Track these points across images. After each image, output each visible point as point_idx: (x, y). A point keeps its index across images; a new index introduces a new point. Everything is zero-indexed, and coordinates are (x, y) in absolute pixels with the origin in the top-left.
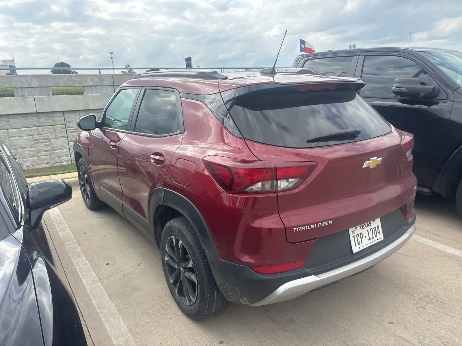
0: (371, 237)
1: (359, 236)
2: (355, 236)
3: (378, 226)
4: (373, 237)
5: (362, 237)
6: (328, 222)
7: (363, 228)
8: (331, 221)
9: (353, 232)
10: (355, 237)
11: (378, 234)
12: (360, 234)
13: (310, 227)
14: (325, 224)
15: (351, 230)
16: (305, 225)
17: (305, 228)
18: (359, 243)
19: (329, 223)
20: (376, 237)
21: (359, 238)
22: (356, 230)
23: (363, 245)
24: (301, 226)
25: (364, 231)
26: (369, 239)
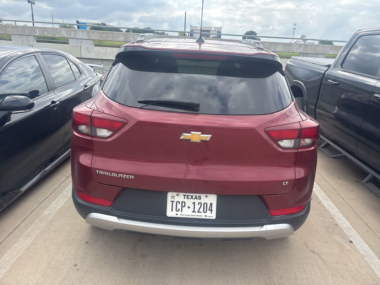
0: (196, 210)
1: (179, 203)
2: (174, 201)
3: (211, 204)
4: (200, 211)
5: (183, 205)
6: (129, 176)
7: (187, 198)
8: (133, 176)
9: (173, 197)
10: (174, 204)
11: (209, 212)
12: (182, 202)
13: (111, 174)
14: (126, 177)
15: (170, 195)
16: (107, 171)
17: (106, 174)
18: (178, 210)
19: (131, 177)
20: (204, 212)
22: (177, 197)
23: (182, 213)
24: (103, 170)
25: (189, 202)
26: (193, 211)
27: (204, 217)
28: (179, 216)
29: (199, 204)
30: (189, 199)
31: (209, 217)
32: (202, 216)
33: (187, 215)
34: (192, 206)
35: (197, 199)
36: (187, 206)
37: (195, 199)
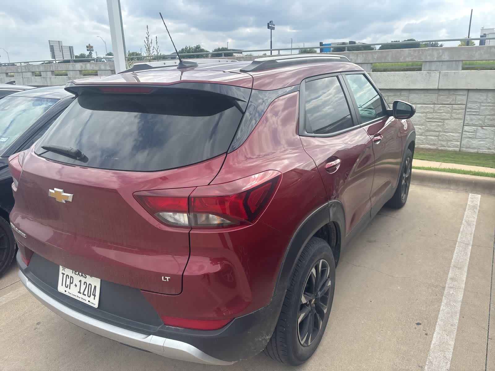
0: (82, 291)
2: (64, 274)
3: (95, 287)
5: (71, 282)
10: (65, 276)
11: (92, 297)
18: (67, 286)
21: (68, 280)
23: (70, 291)
27: (87, 302)
28: (67, 293)
29: (84, 284)
30: (76, 274)
31: (92, 303)
32: (86, 300)
33: (73, 295)
34: (78, 284)
35: (83, 277)
36: (74, 284)
37: (81, 276)
